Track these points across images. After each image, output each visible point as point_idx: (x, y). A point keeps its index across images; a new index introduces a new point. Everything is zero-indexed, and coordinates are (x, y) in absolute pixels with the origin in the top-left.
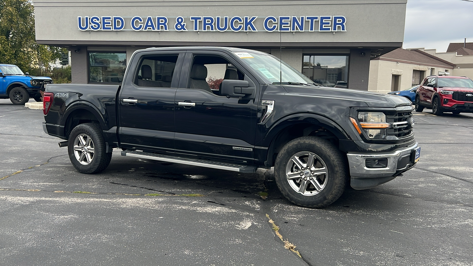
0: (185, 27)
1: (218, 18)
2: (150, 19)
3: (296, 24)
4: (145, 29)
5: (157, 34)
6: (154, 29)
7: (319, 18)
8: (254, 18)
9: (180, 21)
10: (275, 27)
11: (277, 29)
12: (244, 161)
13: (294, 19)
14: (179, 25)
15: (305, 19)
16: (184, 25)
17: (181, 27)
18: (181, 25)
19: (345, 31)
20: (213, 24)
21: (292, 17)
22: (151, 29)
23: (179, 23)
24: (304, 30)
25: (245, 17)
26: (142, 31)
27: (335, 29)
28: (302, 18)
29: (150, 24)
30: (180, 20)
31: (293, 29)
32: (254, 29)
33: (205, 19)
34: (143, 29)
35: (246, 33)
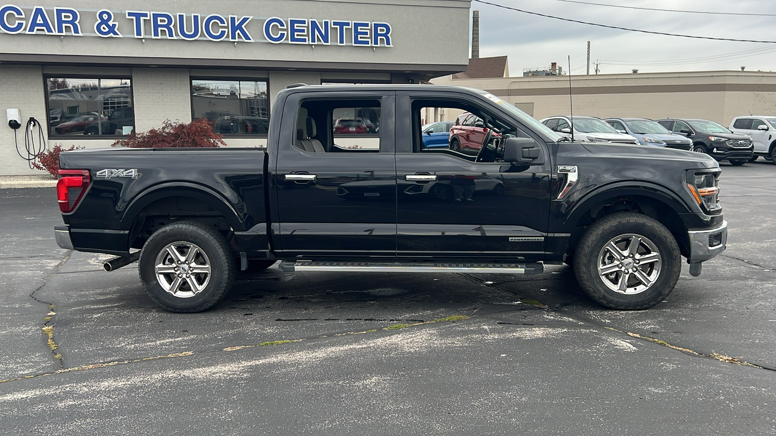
0: (116, 30)
1: (181, 17)
2: (39, 12)
3: (316, 32)
4: (31, 30)
5: (56, 40)
6: (49, 30)
7: (352, 24)
8: (245, 20)
9: (105, 19)
10: (283, 35)
11: (287, 39)
12: (519, 258)
13: (313, 23)
14: (104, 26)
15: (331, 25)
16: (114, 26)
17: (107, 29)
18: (108, 26)
19: (391, 46)
20: (171, 26)
21: (310, 20)
22: (43, 30)
23: (104, 22)
24: (331, 42)
25: (230, 16)
26: (25, 34)
27: (376, 43)
28: (326, 23)
29: (40, 20)
30: (105, 17)
31: (313, 41)
32: (247, 38)
33: (155, 16)
34: (25, 29)
35: (232, 44)
